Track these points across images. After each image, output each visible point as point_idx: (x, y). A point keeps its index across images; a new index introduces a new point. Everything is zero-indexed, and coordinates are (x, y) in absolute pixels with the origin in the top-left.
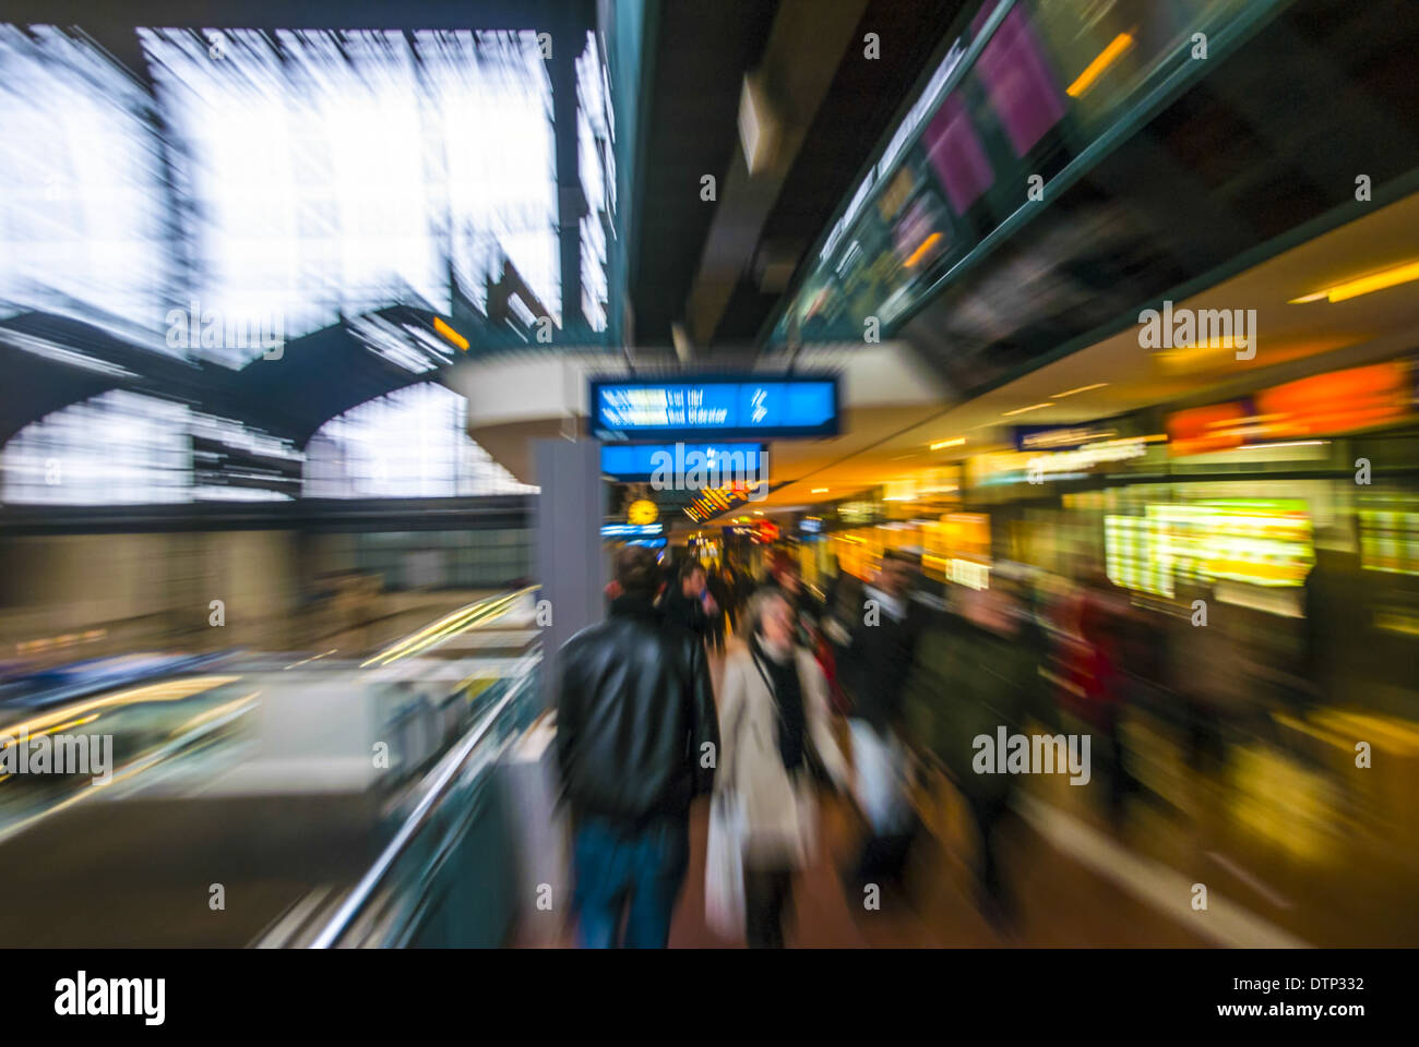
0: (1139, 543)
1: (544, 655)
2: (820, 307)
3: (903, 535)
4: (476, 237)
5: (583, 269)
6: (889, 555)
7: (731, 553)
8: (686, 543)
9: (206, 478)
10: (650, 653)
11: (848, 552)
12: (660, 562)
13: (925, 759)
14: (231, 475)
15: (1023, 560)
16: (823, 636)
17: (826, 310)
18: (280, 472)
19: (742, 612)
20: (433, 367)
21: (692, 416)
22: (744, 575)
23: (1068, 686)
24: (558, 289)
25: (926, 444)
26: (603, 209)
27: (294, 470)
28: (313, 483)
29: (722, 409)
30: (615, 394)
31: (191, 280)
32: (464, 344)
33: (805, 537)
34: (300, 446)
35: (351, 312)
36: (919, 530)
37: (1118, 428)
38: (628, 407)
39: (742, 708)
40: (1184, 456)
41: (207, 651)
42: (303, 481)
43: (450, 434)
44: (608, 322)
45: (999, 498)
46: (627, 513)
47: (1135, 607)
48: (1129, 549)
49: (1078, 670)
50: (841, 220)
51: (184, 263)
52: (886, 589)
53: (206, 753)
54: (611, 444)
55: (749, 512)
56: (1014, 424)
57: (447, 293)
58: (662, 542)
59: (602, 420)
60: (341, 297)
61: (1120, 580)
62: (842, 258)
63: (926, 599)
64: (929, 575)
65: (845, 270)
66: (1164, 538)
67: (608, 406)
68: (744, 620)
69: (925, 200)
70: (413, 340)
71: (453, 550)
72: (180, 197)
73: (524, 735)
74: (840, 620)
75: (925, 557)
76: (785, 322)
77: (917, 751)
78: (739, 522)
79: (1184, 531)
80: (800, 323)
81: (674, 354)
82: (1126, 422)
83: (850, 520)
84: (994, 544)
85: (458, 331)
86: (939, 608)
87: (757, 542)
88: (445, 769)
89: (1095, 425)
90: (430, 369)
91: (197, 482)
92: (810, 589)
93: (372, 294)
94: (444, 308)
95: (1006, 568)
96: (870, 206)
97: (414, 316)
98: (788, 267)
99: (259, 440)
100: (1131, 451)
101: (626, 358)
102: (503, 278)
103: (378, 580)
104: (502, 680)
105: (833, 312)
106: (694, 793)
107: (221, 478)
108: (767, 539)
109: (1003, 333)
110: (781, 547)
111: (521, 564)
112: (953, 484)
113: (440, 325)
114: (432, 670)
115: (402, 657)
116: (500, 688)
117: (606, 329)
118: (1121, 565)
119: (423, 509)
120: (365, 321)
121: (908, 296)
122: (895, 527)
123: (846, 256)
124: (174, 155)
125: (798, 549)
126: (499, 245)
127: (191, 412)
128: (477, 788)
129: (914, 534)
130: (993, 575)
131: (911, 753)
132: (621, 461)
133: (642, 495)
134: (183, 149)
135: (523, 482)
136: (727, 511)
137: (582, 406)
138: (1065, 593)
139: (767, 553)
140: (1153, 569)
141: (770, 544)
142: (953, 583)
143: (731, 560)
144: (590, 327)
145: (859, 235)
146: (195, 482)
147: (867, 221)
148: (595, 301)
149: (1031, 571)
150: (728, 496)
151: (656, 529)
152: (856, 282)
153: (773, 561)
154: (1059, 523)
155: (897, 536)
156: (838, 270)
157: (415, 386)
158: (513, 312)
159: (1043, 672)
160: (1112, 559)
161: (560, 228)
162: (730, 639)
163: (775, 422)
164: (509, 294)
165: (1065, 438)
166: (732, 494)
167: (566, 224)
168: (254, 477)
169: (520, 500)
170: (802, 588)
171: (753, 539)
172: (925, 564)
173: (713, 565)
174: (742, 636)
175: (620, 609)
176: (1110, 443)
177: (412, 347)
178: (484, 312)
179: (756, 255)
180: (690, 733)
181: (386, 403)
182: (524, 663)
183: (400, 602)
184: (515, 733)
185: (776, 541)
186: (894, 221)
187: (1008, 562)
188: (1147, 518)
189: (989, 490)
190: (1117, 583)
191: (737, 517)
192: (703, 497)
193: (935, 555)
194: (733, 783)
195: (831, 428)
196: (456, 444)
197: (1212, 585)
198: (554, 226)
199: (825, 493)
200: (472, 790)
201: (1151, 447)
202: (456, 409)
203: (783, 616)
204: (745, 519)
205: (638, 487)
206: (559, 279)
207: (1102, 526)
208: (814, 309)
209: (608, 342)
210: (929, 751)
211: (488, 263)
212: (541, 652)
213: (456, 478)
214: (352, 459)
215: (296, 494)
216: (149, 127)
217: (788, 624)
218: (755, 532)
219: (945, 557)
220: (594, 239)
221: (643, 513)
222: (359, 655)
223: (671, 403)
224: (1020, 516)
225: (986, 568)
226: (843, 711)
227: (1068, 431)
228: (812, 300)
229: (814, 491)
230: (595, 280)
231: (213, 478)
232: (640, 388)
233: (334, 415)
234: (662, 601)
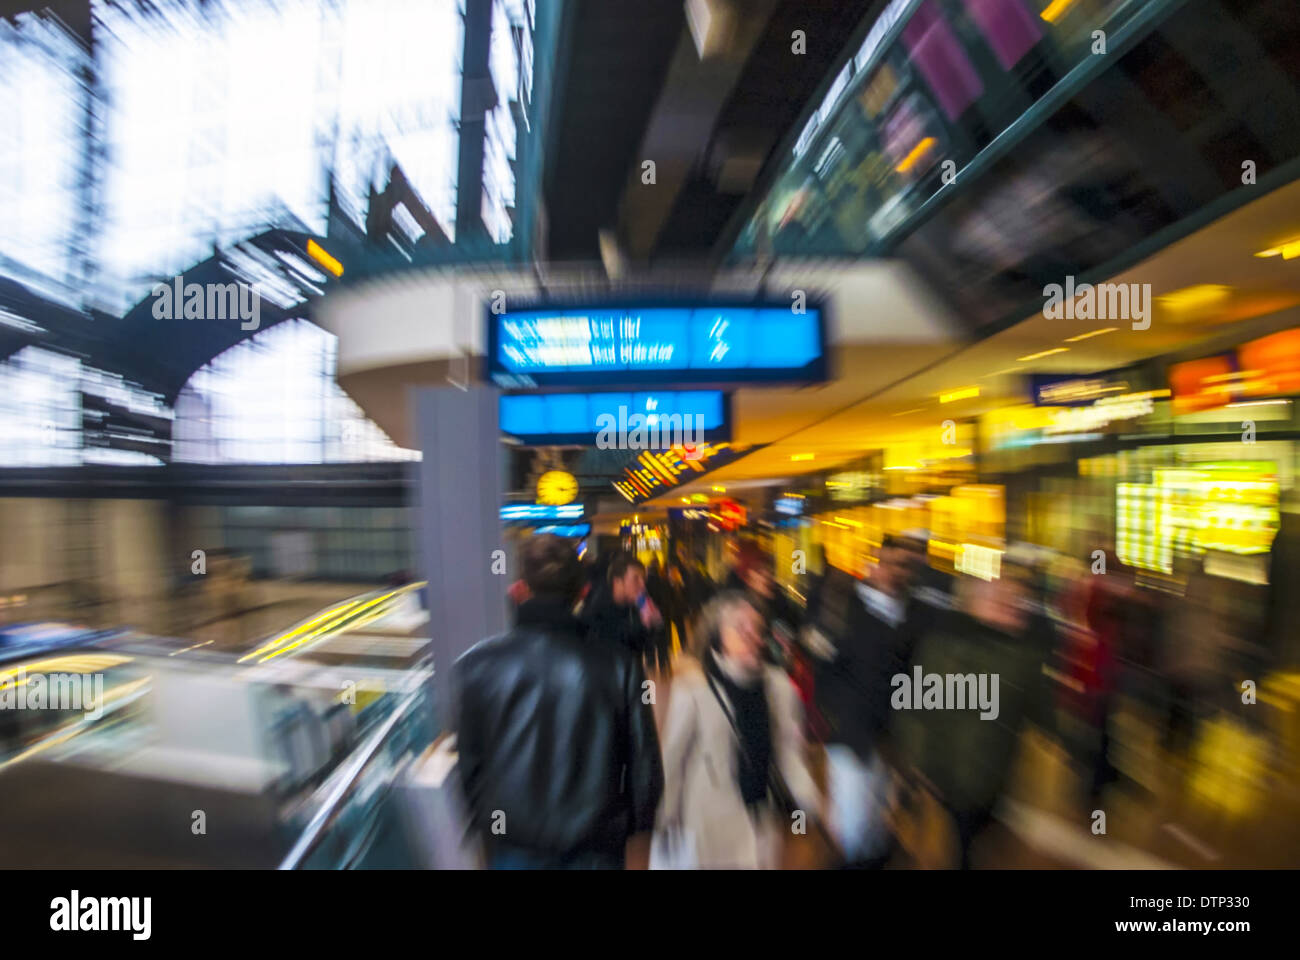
0: (1146, 514)
1: (435, 669)
2: (796, 212)
3: (906, 515)
4: (363, 143)
5: (486, 167)
6: (889, 542)
7: (680, 545)
8: (617, 531)
9: (92, 438)
10: (571, 674)
11: (838, 541)
12: (580, 557)
13: (912, 781)
14: (113, 436)
15: (1037, 541)
16: (801, 650)
17: (805, 216)
18: (152, 432)
19: (694, 622)
20: (302, 300)
21: (626, 353)
22: (698, 574)
23: (1069, 682)
24: (453, 195)
25: (934, 395)
26: (515, 98)
27: (163, 429)
28: (182, 445)
29: (667, 345)
30: (520, 325)
31: (93, 226)
32: (337, 268)
33: (782, 522)
34: (170, 402)
35: (225, 243)
36: (926, 508)
37: (1129, 380)
38: (535, 341)
39: (692, 739)
40: (1186, 414)
41: (103, 627)
42: (172, 443)
43: (317, 382)
44: (514, 230)
45: (1015, 465)
46: (535, 489)
47: (1138, 587)
48: (1137, 523)
49: (1079, 663)
50: (816, 113)
51: (89, 209)
52: (885, 587)
53: (117, 730)
54: (513, 393)
55: (705, 487)
56: (1029, 372)
57: (324, 209)
58: (583, 529)
59: (503, 360)
60: (218, 227)
61: (1128, 558)
62: (821, 155)
63: (930, 596)
64: (935, 566)
65: (826, 169)
66: (1166, 507)
67: (510, 340)
68: (698, 633)
69: (912, 101)
70: (284, 268)
71: (321, 531)
72: (96, 144)
73: (419, 759)
74: (825, 630)
75: (932, 543)
76: (751, 229)
77: (902, 772)
78: (692, 501)
79: (1183, 498)
80: (771, 231)
81: (601, 269)
82: (1135, 374)
83: (841, 497)
84: (1008, 522)
85: (332, 254)
86: (945, 606)
87: (716, 529)
88: (336, 785)
89: (1107, 376)
90: (298, 303)
91: (87, 444)
92: (786, 590)
93: (248, 220)
94: (319, 228)
95: (1022, 552)
96: (850, 100)
97: (287, 240)
98: (756, 163)
99: (137, 396)
100: (1140, 408)
101: (536, 276)
102: (388, 187)
103: (246, 564)
104: (388, 694)
105: (813, 220)
106: (630, 830)
107: (106, 439)
108: (730, 525)
109: (1012, 260)
110: (750, 536)
111: (400, 554)
112: (964, 447)
113: (314, 249)
114: (311, 675)
115: (278, 657)
116: (387, 704)
117: (512, 240)
118: (1130, 540)
119: (288, 478)
120: (236, 250)
121: (903, 206)
122: (897, 506)
123: (826, 154)
124: (97, 105)
125: (772, 539)
126: (387, 148)
127: (83, 366)
128: (374, 808)
129: (919, 514)
130: (1006, 562)
131: (896, 775)
132: (526, 416)
133: (555, 464)
134: (105, 98)
135: (400, 446)
136: (675, 486)
137: (476, 343)
138: (1075, 577)
139: (729, 544)
140: (1156, 543)
141: (734, 533)
142: (961, 573)
143: (680, 555)
144: (490, 238)
145: (840, 130)
146: (85, 443)
147: (848, 116)
148: (498, 206)
149: (1046, 554)
150: (676, 465)
151: (575, 512)
152: (841, 185)
153: (736, 554)
154: (1075, 493)
155: (900, 519)
156: (817, 169)
157: (282, 325)
158: (397, 226)
159: (1046, 671)
160: (1121, 535)
161: (460, 123)
162: (677, 656)
163: (741, 360)
164: (393, 205)
165: (1079, 390)
166: (681, 462)
167: (468, 118)
168: (131, 438)
169: (396, 469)
170: (777, 589)
171: (710, 525)
172: (932, 552)
173: (655, 561)
174: (694, 654)
175: (527, 617)
176: (1123, 398)
177: (282, 277)
178: (364, 228)
179: (711, 146)
180: (624, 767)
181: (252, 347)
182: (411, 677)
183: (270, 592)
184: (409, 755)
185: (742, 528)
186: (879, 119)
187: (1022, 544)
188: (1155, 485)
189: (1005, 455)
190: (1124, 561)
191: (688, 495)
192: (640, 467)
193: (943, 540)
194: (679, 820)
195: (817, 371)
196: (323, 396)
197: (1204, 557)
198: (454, 122)
199: (810, 461)
200: (370, 808)
201: (1159, 403)
202: (324, 351)
203: (749, 627)
204: (701, 498)
205: (549, 453)
206: (456, 183)
207: (1114, 495)
208: (789, 214)
209: (513, 256)
210: (917, 772)
211: (373, 171)
212: (431, 666)
213: (324, 440)
214: (218, 416)
215: (165, 458)
216: (83, 83)
217: (757, 637)
218: (713, 515)
219: (952, 542)
220: (502, 133)
221: (557, 489)
222: (237, 648)
223: (597, 335)
224: (1037, 488)
225: (999, 553)
226: (819, 736)
227: (1083, 383)
228: (786, 204)
229: (796, 458)
230: (500, 180)
231: (98, 439)
232: (553, 316)
233: (202, 364)
234: (584, 609)
